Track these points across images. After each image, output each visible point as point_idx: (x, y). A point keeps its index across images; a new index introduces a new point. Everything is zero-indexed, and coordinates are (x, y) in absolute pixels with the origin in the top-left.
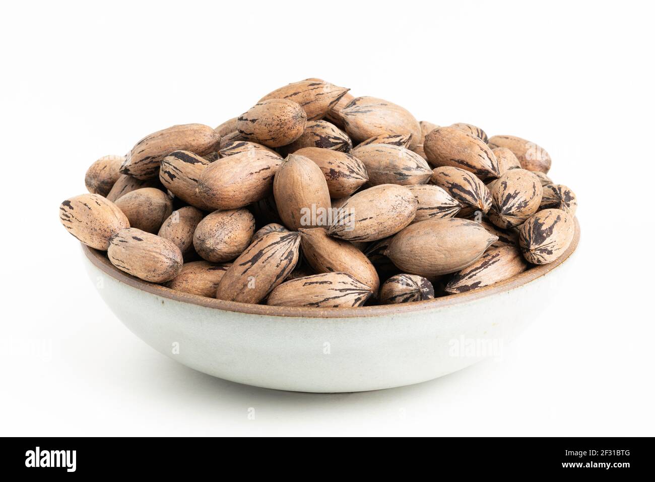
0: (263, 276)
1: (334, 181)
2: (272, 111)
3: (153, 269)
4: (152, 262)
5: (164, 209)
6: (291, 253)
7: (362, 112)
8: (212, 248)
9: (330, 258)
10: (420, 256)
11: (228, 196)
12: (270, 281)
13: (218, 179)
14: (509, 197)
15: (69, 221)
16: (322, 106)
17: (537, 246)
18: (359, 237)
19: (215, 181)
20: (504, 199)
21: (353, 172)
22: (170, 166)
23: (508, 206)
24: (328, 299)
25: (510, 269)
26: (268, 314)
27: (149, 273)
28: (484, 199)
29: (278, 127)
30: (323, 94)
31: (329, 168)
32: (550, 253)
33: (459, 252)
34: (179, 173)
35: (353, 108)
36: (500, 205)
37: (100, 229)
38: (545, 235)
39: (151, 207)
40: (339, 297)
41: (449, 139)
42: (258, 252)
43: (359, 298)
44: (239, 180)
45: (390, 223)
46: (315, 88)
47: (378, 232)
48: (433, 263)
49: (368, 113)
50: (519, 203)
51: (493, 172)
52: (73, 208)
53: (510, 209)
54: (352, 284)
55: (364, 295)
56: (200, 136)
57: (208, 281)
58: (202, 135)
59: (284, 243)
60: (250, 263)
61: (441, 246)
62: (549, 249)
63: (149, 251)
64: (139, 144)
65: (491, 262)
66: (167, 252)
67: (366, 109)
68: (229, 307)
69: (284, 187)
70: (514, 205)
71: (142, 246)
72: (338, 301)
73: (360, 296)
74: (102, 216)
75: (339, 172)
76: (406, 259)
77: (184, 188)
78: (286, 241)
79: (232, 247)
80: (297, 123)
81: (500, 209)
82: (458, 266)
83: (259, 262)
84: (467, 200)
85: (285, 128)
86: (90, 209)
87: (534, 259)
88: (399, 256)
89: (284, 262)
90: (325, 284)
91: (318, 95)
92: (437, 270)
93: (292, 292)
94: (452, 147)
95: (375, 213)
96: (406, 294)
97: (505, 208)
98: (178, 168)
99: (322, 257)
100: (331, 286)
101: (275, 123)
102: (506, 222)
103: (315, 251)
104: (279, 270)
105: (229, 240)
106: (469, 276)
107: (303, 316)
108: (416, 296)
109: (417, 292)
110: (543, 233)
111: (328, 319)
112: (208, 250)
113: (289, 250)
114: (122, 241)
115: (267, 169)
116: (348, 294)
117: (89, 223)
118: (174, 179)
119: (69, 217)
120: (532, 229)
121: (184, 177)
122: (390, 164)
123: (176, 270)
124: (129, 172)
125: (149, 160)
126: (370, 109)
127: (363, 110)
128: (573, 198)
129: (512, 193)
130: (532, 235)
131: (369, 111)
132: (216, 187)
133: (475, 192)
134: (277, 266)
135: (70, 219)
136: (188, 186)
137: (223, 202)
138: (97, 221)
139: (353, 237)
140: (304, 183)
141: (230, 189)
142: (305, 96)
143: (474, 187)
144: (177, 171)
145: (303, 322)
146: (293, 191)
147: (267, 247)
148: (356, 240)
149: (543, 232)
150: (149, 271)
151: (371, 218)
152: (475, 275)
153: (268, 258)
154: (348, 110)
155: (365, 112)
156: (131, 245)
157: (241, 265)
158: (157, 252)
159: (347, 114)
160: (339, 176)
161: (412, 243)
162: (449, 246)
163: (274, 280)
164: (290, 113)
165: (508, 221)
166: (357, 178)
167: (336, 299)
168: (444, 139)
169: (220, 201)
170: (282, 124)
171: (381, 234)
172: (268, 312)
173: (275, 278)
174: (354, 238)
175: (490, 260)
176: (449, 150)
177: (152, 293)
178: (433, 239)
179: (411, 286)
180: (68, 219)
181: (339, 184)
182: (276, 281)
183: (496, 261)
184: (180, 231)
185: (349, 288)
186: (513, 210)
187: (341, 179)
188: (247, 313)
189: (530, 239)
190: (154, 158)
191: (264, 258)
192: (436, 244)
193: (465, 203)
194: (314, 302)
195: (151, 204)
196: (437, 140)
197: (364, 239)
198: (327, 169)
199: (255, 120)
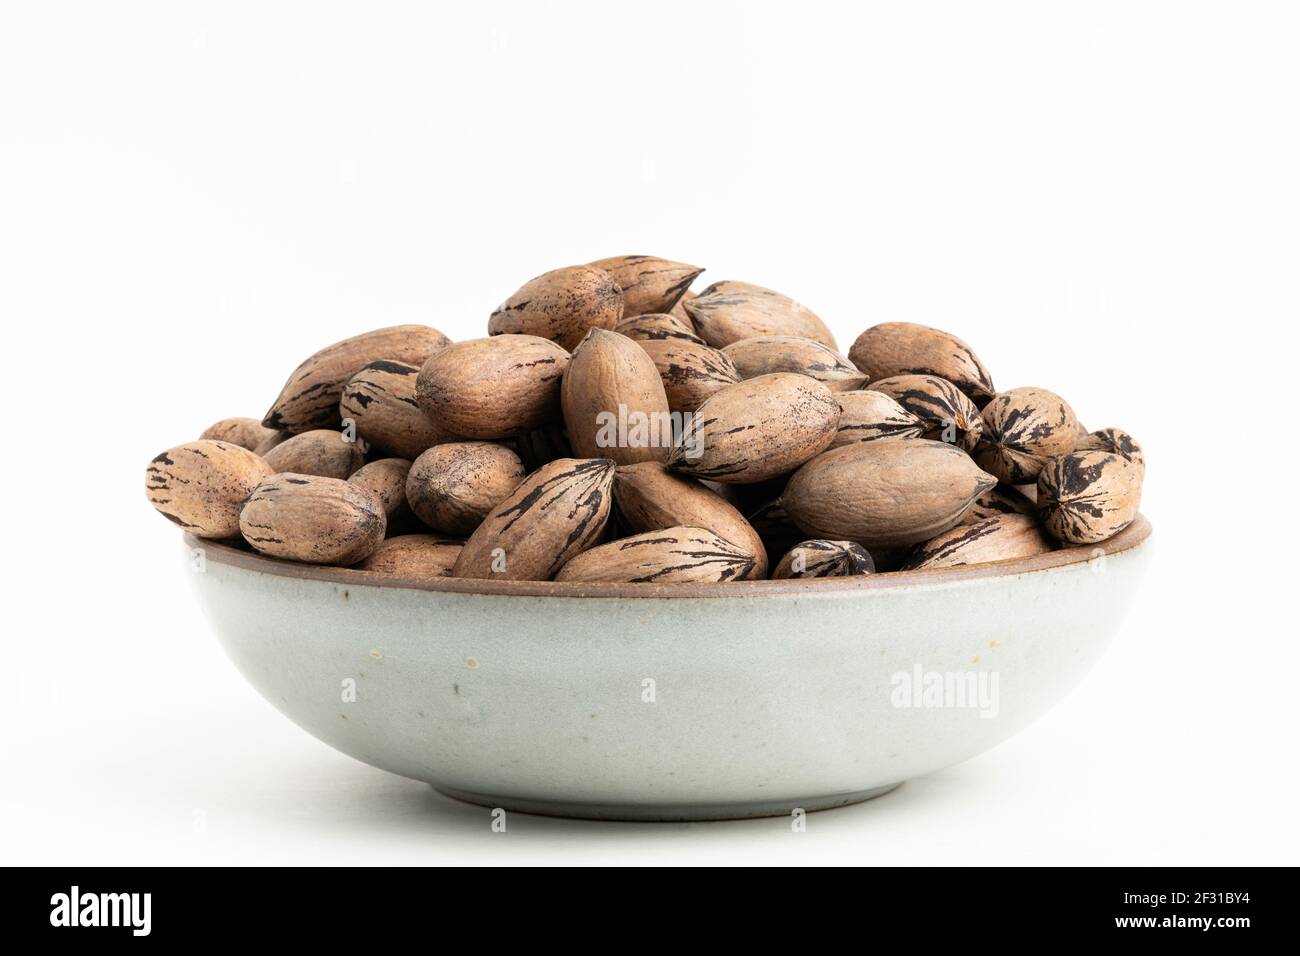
0: (543, 535)
1: (678, 387)
2: (556, 283)
3: (329, 529)
4: (326, 517)
5: (348, 460)
6: (596, 494)
7: (728, 303)
8: (443, 492)
9: (671, 509)
10: (846, 500)
11: (473, 404)
12: (556, 547)
13: (455, 370)
14: (1015, 415)
15: (165, 487)
16: (652, 294)
17: (1072, 497)
18: (728, 465)
19: (449, 374)
20: (1006, 419)
21: (714, 370)
22: (362, 384)
23: (1014, 430)
24: (669, 570)
25: (1020, 547)
26: (552, 595)
27: (321, 539)
28: (967, 415)
29: (570, 309)
30: (653, 272)
31: (668, 363)
32: (1097, 513)
33: (922, 494)
34: (380, 392)
35: (712, 297)
36: (998, 429)
37: (225, 488)
38: (1087, 477)
39: (324, 456)
40: (690, 566)
41: (897, 337)
42: (532, 491)
43: (729, 570)
44: (496, 374)
45: (788, 437)
46: (637, 263)
47: (764, 455)
48: (871, 514)
49: (739, 305)
50: (1034, 426)
51: (982, 386)
52: (171, 463)
53: (1018, 435)
54: (716, 545)
55: (739, 565)
56: (419, 342)
57: (435, 563)
58: (422, 340)
59: (583, 476)
60: (518, 511)
61: (888, 481)
62: (1096, 505)
63: (320, 496)
64: (301, 366)
65: (982, 531)
66: (355, 497)
67: (737, 298)
68: (476, 586)
69: (583, 384)
70: (1024, 430)
71: (308, 491)
72: (689, 574)
73: (731, 567)
74: (229, 466)
75: (687, 369)
76: (820, 507)
77: (387, 418)
78: (586, 472)
79: (482, 498)
80: (606, 303)
81: (998, 437)
82: (919, 526)
83: (536, 507)
84: (935, 415)
85: (583, 311)
86: (205, 456)
87: (1068, 525)
88: (806, 502)
89: (584, 511)
90: (663, 543)
91: (643, 273)
92: (880, 532)
93: (599, 562)
94: (902, 349)
95: (758, 418)
96: (821, 563)
97: (1007, 434)
98: (376, 383)
99: (656, 508)
100: (676, 547)
101: (563, 302)
102: (1011, 463)
103: (643, 499)
104: (573, 525)
105: (475, 481)
106: (942, 553)
107: (621, 597)
108: (841, 566)
109: (842, 558)
110: (1084, 473)
111: (671, 600)
112: (435, 496)
113: (593, 489)
114: (269, 490)
115: (548, 362)
116: (708, 562)
117: (204, 482)
118: (368, 404)
119: (164, 480)
120: (1061, 469)
121: (388, 398)
122: (785, 360)
123: (373, 535)
124: (281, 421)
125: (319, 391)
126: (743, 298)
127: (731, 300)
128: (1137, 449)
129: (1021, 410)
130: (1061, 478)
131: (741, 301)
132: (450, 385)
133: (949, 401)
134: (571, 517)
135: (167, 483)
136: (397, 413)
137: (464, 416)
138: (220, 474)
139: (716, 466)
140: (621, 377)
141: (477, 389)
142: (620, 276)
143: (948, 394)
144: (375, 389)
145: (622, 607)
146: (601, 392)
147: (549, 481)
148: (722, 474)
149: (1084, 471)
150: (321, 535)
151: (751, 427)
152: (954, 551)
153: (553, 499)
154: (702, 300)
155: (735, 303)
156: (286, 493)
157: (499, 516)
158: (336, 498)
159: (699, 307)
160: (687, 375)
161: (831, 476)
162: (903, 481)
163: (564, 544)
164: (591, 284)
165: (1014, 461)
166: (722, 381)
167: (686, 571)
168: (887, 338)
169: (458, 415)
170: (577, 303)
171: (771, 463)
172: (552, 591)
173: (566, 540)
174: (719, 467)
175: (982, 528)
176: (896, 355)
177: (325, 580)
178: (872, 467)
179: (832, 549)
180: (161, 484)
181: (689, 391)
182: (567, 547)
183: (994, 530)
184: (380, 480)
185: (709, 551)
186: (1024, 439)
187: (692, 381)
188: (511, 595)
189: (1058, 484)
190: (329, 386)
191: (545, 499)
192: (878, 478)
193: (932, 421)
194: (642, 577)
195: (324, 452)
196: (873, 342)
197: (737, 471)
198: (665, 366)
199: (524, 304)
